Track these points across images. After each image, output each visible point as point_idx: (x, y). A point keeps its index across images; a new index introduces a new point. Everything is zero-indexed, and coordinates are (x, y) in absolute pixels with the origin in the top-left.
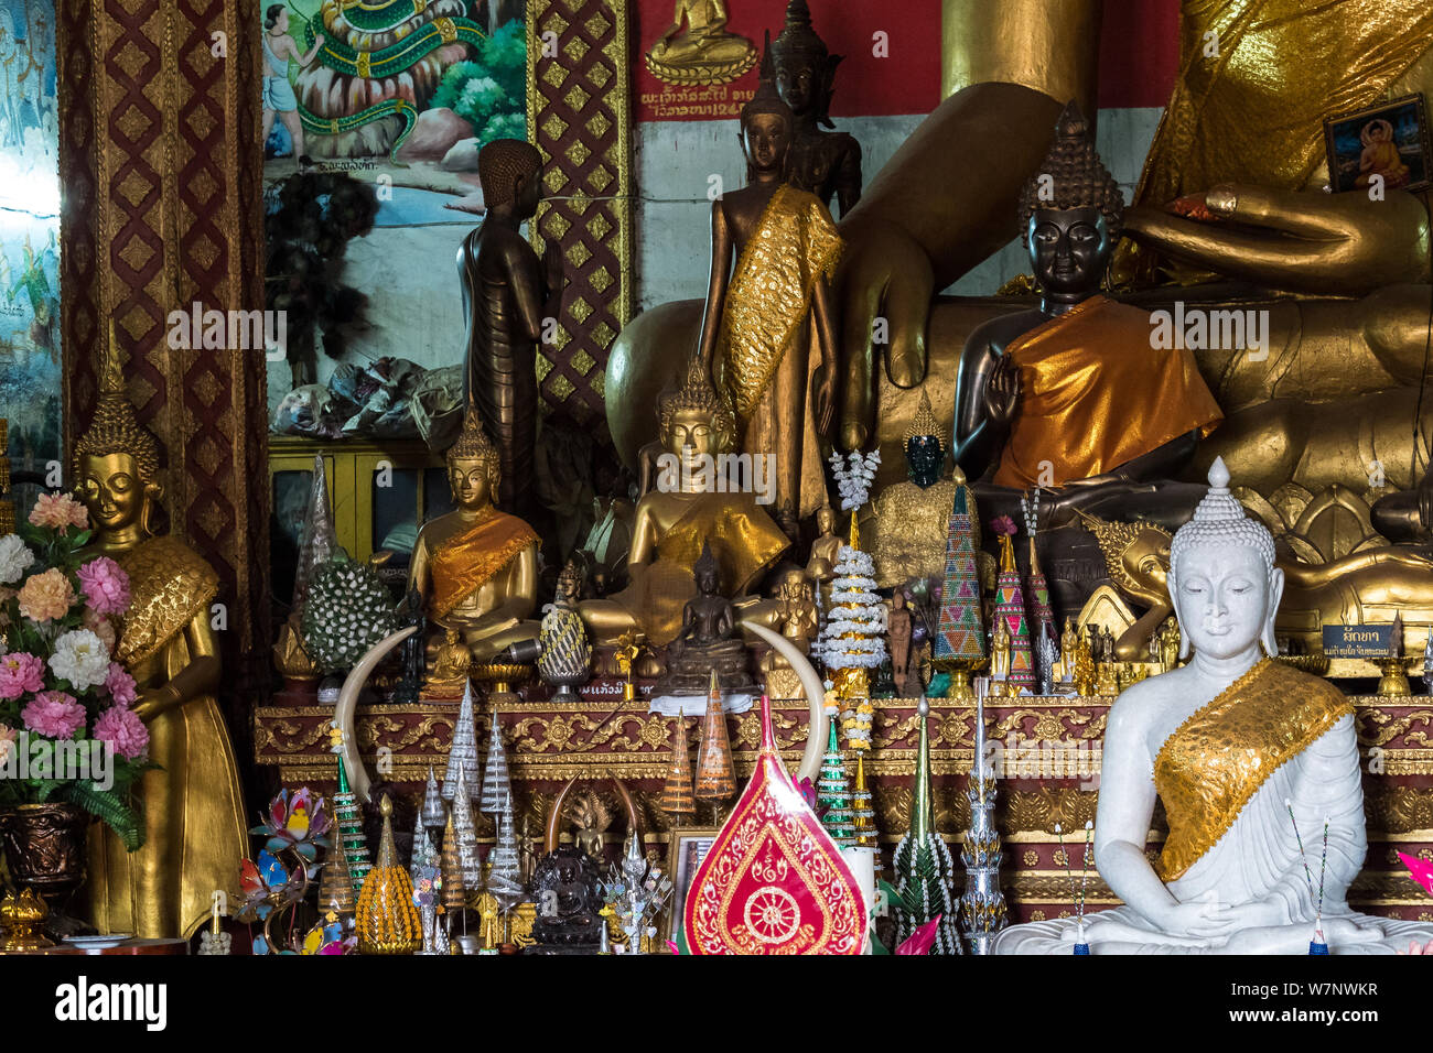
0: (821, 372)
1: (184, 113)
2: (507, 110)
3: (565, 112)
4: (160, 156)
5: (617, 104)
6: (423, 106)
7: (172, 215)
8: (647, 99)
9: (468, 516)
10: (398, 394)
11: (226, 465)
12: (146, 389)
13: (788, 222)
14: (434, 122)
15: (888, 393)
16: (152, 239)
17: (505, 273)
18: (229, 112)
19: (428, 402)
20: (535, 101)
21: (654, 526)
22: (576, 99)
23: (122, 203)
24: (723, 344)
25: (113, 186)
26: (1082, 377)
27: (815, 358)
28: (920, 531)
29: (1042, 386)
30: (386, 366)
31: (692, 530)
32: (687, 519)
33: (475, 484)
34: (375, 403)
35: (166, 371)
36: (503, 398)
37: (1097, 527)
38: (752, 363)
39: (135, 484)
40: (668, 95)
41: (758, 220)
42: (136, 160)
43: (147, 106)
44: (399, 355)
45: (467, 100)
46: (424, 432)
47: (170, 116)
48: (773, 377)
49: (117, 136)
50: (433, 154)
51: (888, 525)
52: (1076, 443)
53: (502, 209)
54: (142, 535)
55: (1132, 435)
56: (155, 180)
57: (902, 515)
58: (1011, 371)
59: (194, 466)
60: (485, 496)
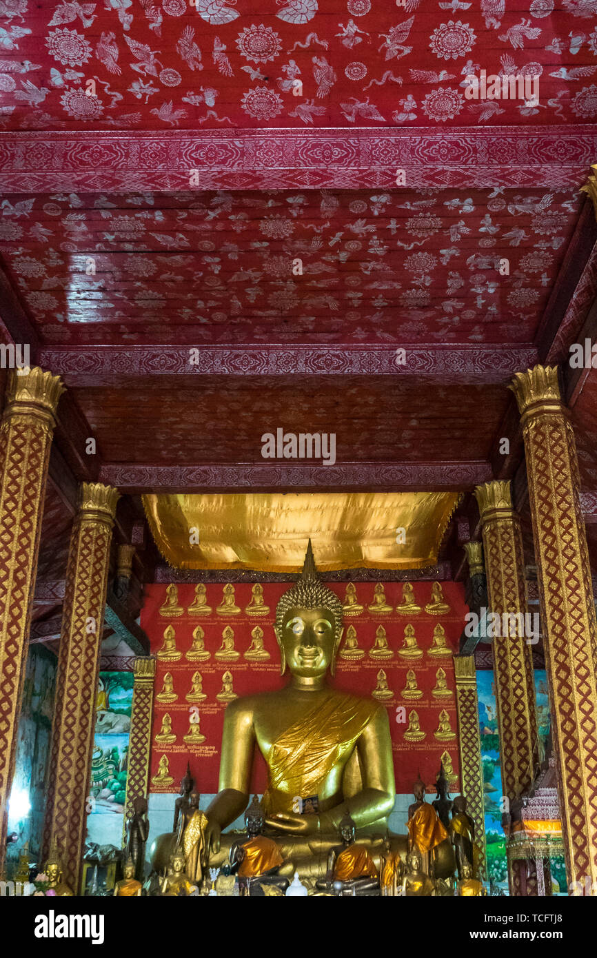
0: (202, 851)
1: (75, 789)
2: (122, 790)
3: (134, 790)
4: (69, 798)
5: (145, 789)
6: (104, 788)
7: (70, 811)
8: (151, 788)
9: (127, 880)
10: (95, 850)
11: (75, 868)
12: (60, 850)
13: (198, 817)
14: (106, 792)
15: (211, 855)
16: (65, 816)
17: (138, 827)
18: (84, 789)
19: (101, 852)
20: (128, 788)
21: (168, 883)
22: (136, 788)
23: (59, 808)
24: (182, 844)
25: (58, 804)
26: (257, 853)
27: (201, 847)
28: (225, 887)
29: (249, 854)
30: (92, 844)
31: (177, 885)
32: (175, 883)
33: (130, 873)
34: (90, 852)
35: (65, 846)
36: (135, 854)
37: (263, 886)
38: (188, 848)
39: (58, 872)
40: (155, 788)
41: (191, 817)
42: (63, 799)
43: (67, 787)
44: (94, 841)
45: (113, 787)
46: (100, 859)
47: (72, 790)
48: (192, 851)
49: (60, 793)
50: (105, 798)
51: (218, 885)
52: (255, 868)
53: (138, 812)
54: (58, 884)
55: (266, 865)
56: (67, 803)
57: (222, 882)
58: (242, 851)
59: (68, 868)
60: (132, 876)
